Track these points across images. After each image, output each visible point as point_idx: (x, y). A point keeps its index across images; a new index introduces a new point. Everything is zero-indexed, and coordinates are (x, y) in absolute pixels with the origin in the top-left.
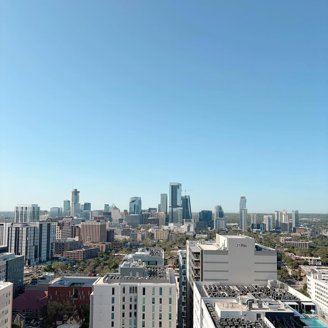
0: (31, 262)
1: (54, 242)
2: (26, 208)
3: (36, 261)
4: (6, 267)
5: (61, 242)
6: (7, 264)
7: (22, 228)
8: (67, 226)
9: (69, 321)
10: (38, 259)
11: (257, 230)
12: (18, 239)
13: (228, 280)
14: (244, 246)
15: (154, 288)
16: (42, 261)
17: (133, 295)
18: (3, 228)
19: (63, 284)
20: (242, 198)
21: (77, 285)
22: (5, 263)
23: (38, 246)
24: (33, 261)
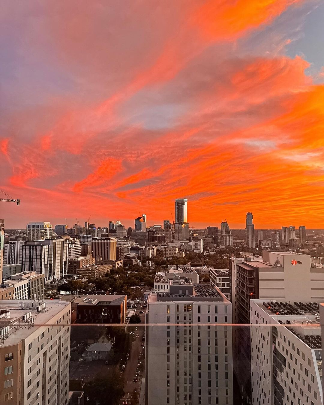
0: (46, 280)
1: (67, 260)
2: (38, 225)
3: (50, 279)
4: (29, 286)
5: (73, 260)
6: (29, 283)
7: (37, 247)
8: (77, 244)
9: (100, 340)
10: (52, 277)
11: (264, 246)
12: (33, 257)
13: (284, 297)
14: (300, 263)
15: (209, 306)
16: (56, 279)
17: (187, 314)
18: (15, 246)
19: (90, 302)
20: (249, 214)
21: (103, 303)
22: (28, 282)
23: (52, 264)
24: (47, 279)
